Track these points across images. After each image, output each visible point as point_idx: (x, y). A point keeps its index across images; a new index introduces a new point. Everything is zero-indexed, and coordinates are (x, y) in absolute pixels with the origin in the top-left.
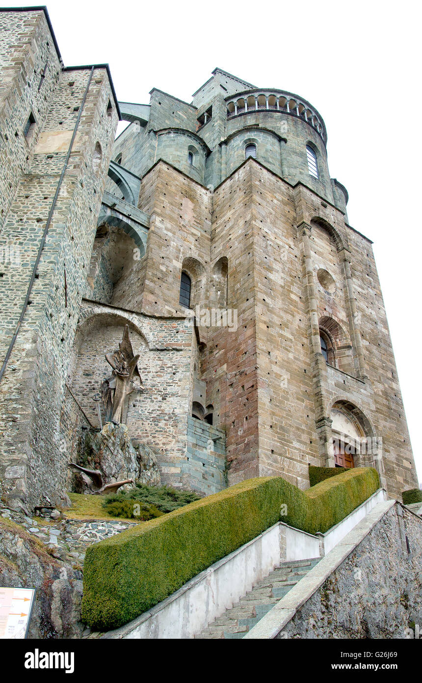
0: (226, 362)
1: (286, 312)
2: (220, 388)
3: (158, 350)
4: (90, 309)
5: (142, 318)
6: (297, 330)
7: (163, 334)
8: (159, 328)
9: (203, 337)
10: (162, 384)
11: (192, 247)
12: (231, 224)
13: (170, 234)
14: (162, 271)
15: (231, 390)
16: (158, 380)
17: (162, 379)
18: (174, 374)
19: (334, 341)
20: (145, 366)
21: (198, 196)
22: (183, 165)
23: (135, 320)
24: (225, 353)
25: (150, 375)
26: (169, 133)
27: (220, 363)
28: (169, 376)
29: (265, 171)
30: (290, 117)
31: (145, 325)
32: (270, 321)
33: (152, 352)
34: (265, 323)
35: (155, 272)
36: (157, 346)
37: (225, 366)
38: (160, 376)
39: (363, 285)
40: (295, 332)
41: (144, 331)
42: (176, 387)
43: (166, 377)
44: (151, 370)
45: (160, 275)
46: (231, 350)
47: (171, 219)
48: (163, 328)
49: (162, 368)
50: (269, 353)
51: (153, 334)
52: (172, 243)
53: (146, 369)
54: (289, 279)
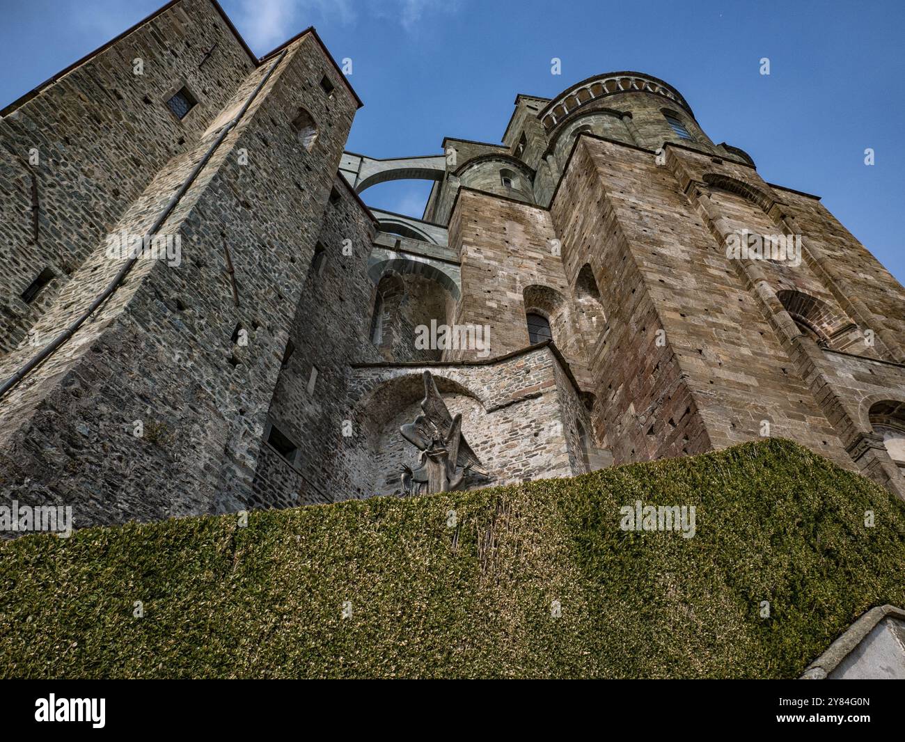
0: (632, 400)
1: (709, 292)
2: (634, 447)
3: (501, 407)
4: (375, 378)
5: (465, 370)
6: (740, 314)
7: (506, 382)
8: (496, 377)
9: (586, 384)
10: (518, 457)
11: (535, 273)
12: (580, 223)
13: (494, 263)
14: (491, 308)
15: (653, 438)
16: (511, 452)
17: (517, 449)
18: (536, 435)
19: (818, 329)
20: (485, 439)
21: (528, 216)
22: (498, 188)
23: (454, 375)
24: (626, 389)
25: (496, 449)
26: (472, 166)
27: (623, 407)
28: (527, 441)
29: (608, 144)
30: (627, 94)
31: (473, 379)
32: (684, 307)
33: (492, 415)
34: (676, 310)
35: (480, 311)
36: (498, 403)
37: (632, 408)
38: (513, 446)
39: (831, 246)
40: (737, 317)
41: (471, 387)
42: (545, 455)
43: (524, 444)
44: (495, 441)
45: (490, 314)
46: (632, 378)
47: (492, 246)
48: (503, 374)
49: (513, 432)
50: (700, 351)
51: (489, 388)
52: (500, 273)
53: (486, 442)
54: (698, 252)
